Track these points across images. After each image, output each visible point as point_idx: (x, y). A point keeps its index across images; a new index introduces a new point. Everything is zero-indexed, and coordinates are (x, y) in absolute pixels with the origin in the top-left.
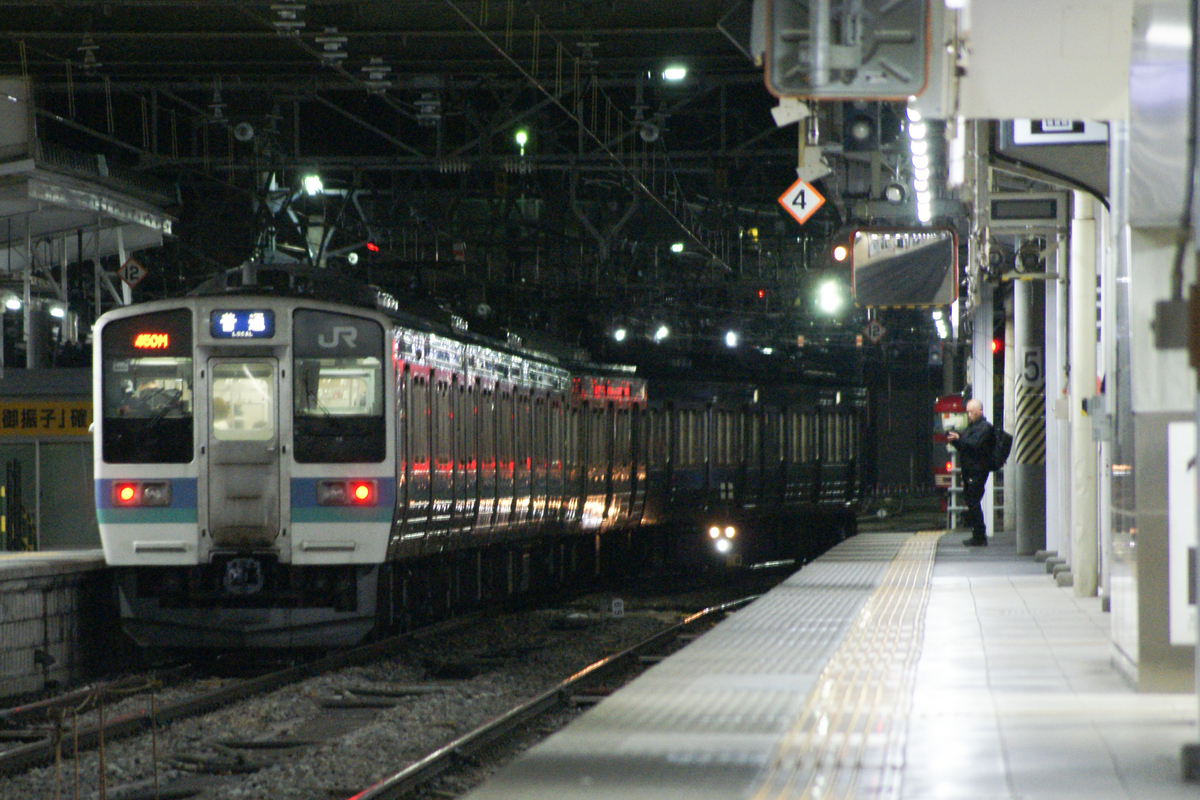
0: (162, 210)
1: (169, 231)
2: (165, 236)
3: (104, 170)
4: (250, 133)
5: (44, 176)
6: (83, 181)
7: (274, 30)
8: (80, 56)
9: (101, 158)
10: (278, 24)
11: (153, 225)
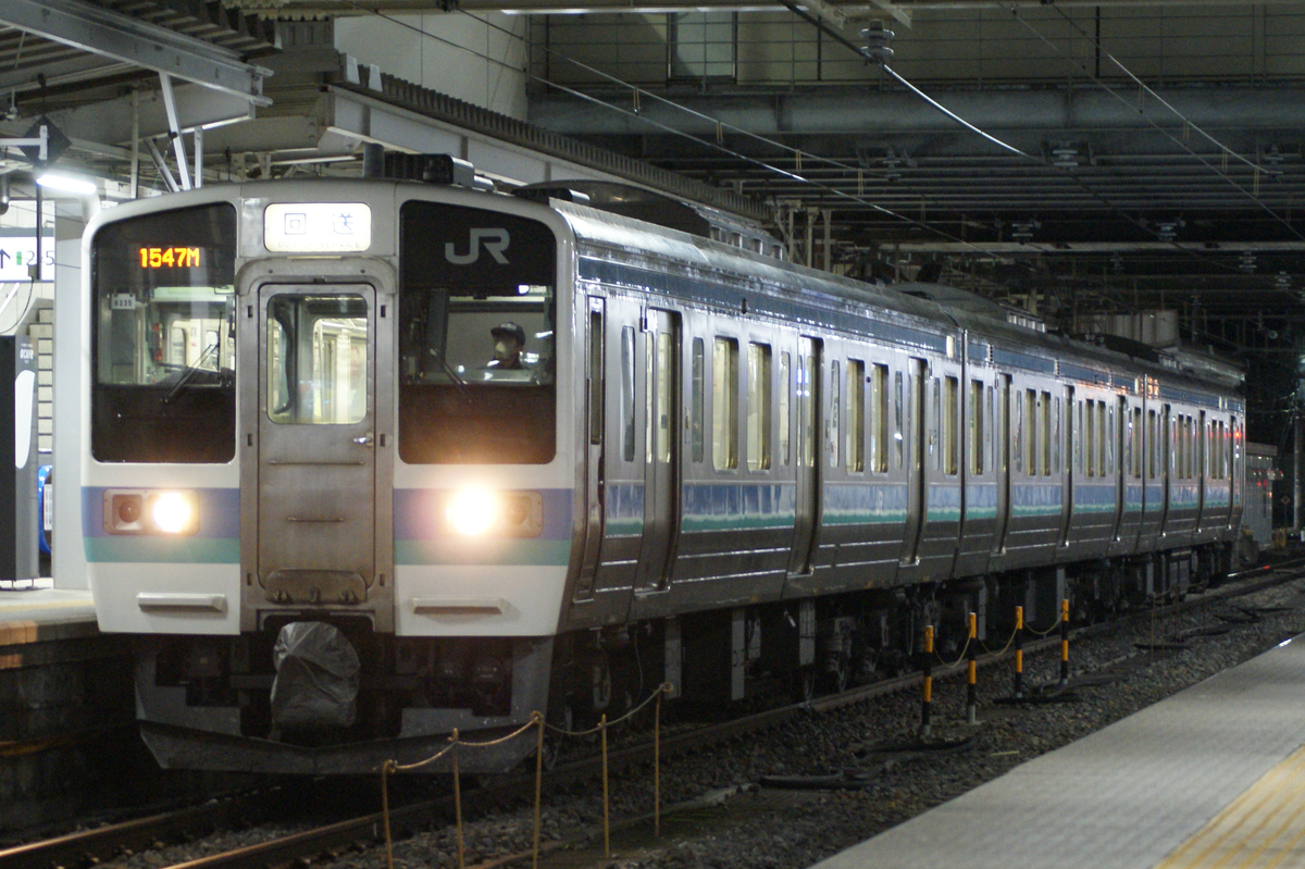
0: (1242, 370)
1: (1243, 379)
2: (1242, 382)
3: (1212, 352)
4: (1276, 335)
5: (1182, 354)
6: (1201, 357)
7: (1275, 288)
8: (1192, 301)
9: (1211, 347)
10: (1277, 285)
11: (1236, 377)
